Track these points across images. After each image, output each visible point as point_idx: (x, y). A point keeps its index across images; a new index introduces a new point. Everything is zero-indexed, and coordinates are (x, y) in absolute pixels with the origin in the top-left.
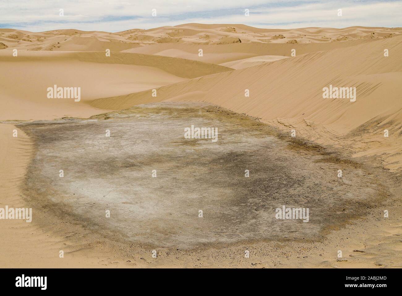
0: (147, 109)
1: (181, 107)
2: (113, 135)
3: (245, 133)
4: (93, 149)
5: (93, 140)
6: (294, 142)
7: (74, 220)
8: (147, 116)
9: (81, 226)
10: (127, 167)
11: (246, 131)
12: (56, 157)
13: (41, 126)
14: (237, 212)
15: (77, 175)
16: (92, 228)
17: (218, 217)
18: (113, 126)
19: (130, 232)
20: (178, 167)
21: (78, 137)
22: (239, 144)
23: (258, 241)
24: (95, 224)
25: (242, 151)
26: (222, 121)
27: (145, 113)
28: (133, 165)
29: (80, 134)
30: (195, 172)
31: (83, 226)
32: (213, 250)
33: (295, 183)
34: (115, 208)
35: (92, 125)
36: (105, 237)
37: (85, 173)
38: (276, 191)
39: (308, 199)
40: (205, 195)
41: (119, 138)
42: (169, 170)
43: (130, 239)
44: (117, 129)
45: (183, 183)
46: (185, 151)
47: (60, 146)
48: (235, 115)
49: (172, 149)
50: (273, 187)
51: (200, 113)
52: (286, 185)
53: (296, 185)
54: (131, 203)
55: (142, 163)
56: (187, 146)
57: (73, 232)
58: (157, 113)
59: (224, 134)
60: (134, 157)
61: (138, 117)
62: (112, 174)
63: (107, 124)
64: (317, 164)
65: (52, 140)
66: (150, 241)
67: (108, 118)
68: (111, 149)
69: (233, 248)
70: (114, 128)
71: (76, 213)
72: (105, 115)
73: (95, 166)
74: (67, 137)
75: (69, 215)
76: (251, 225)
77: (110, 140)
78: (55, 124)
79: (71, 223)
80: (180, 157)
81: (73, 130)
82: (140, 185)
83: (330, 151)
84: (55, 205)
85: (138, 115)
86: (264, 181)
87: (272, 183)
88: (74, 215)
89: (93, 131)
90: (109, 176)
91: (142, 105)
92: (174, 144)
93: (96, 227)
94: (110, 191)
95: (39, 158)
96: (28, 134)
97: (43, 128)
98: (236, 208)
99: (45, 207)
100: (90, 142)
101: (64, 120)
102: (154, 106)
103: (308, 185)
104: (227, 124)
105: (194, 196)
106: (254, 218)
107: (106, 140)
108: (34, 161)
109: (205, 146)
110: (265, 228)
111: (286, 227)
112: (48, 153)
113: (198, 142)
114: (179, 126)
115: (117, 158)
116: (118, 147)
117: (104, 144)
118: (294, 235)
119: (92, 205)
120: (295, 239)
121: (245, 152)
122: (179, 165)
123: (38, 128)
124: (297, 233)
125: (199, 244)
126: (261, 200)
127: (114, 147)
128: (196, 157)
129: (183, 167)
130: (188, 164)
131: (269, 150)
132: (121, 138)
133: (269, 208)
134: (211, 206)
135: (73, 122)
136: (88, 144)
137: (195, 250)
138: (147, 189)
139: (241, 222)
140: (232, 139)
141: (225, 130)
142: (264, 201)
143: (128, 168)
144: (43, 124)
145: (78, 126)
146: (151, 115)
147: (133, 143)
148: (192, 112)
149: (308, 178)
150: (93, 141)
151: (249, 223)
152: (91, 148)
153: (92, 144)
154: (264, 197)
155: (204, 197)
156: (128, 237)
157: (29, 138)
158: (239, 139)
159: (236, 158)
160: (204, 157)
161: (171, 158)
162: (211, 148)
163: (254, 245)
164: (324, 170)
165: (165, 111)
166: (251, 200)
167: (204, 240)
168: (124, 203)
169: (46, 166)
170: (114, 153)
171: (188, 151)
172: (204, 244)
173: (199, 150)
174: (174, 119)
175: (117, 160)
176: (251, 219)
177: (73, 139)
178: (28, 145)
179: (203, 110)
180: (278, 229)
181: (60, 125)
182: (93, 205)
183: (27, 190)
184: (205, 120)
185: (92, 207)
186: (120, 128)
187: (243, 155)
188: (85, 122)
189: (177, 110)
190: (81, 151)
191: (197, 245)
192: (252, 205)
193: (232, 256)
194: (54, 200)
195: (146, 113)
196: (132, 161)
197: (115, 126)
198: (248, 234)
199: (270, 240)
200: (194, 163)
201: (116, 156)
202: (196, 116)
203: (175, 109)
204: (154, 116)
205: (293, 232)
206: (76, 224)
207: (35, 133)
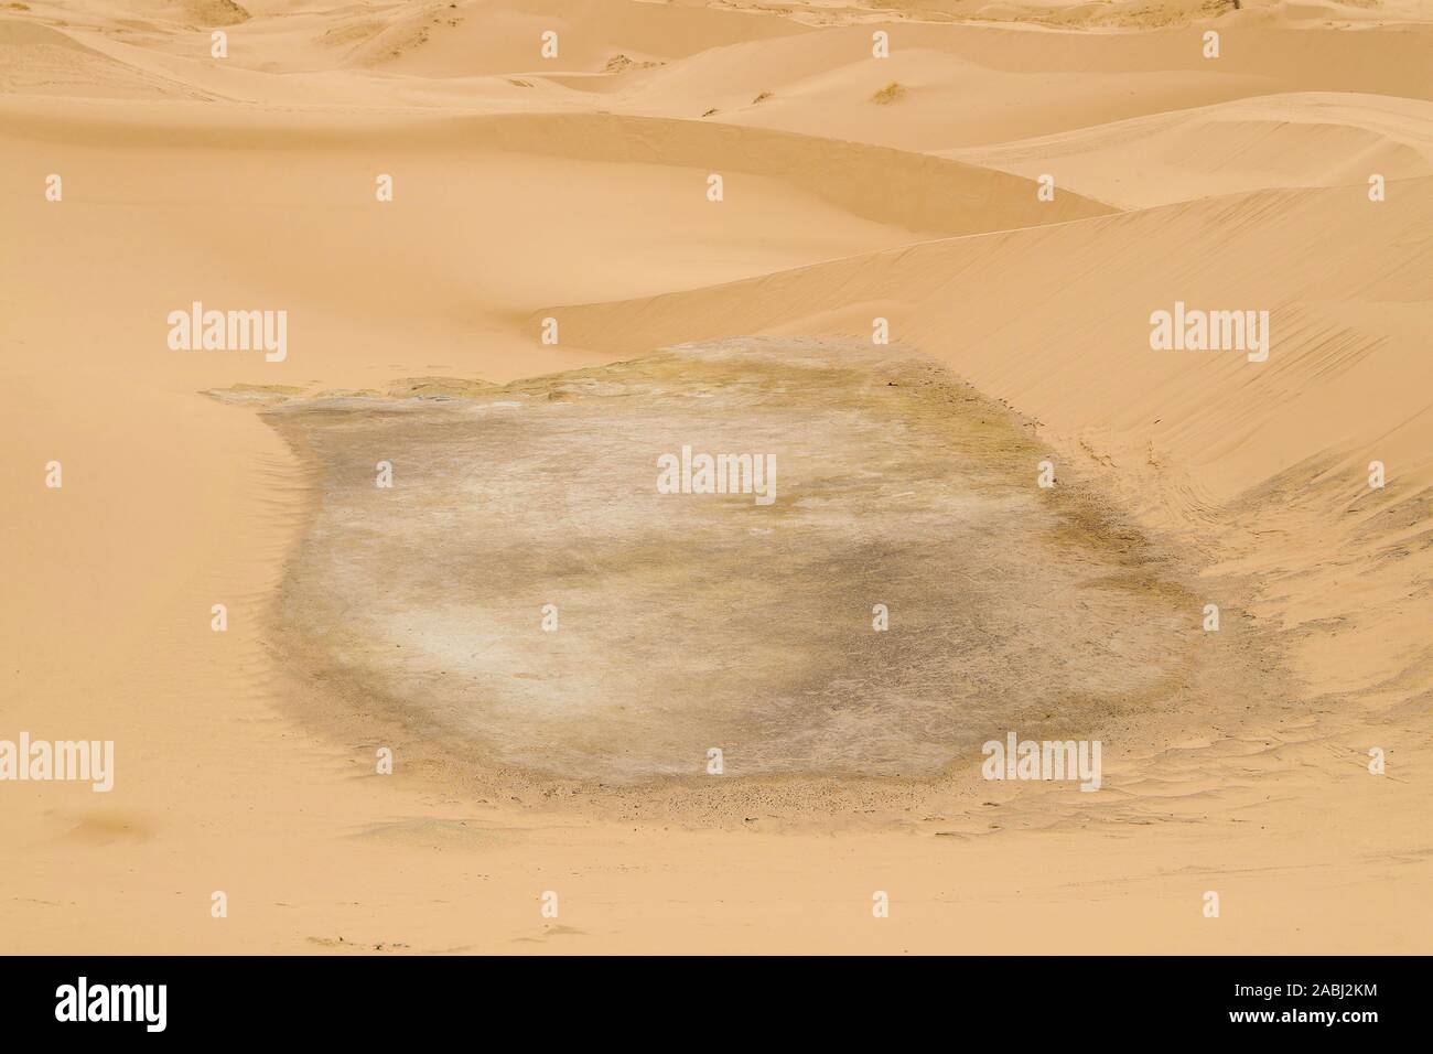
0: (698, 363)
1: (810, 363)
2: (553, 466)
3: (958, 479)
4: (481, 512)
5: (488, 481)
6: (1078, 517)
7: (385, 709)
8: (687, 394)
9: (400, 724)
10: (559, 574)
11: (965, 471)
12: (370, 534)
13: (340, 421)
14: (785, 711)
15: (418, 591)
16: (423, 731)
17: (732, 721)
18: (563, 430)
19: (510, 743)
20: (702, 580)
21: (446, 467)
22: (915, 514)
23: (793, 776)
24: (433, 723)
25: (906, 540)
26: (914, 428)
27: (684, 383)
28: (579, 570)
29: (454, 456)
30: (739, 599)
31: (405, 726)
32: (679, 789)
33: (983, 642)
34: (492, 686)
35: (500, 423)
36: (447, 753)
37: (440, 588)
38: (915, 663)
39: (983, 686)
40: (731, 664)
41: (568, 477)
42: (673, 589)
43: (503, 760)
44: (572, 443)
45: (692, 628)
46: (743, 532)
47: (387, 498)
48: (970, 406)
49: (711, 523)
50: (915, 653)
51: (863, 391)
52: (954, 647)
53: (982, 649)
54: (537, 677)
55: (605, 565)
56: (759, 514)
57: (377, 738)
58: (724, 383)
59: (892, 476)
60: (588, 545)
61: (656, 398)
62: (514, 594)
63: (547, 420)
64: (1081, 593)
65: (366, 477)
66: (548, 766)
67: (559, 395)
68: (532, 513)
69: (727, 790)
70: (564, 437)
71: (394, 694)
72: (556, 379)
73: (473, 567)
74: (414, 467)
75: (375, 697)
76: (797, 742)
77: (537, 484)
78: (383, 413)
79: (376, 717)
80: (720, 550)
81: (436, 442)
82: (577, 629)
83: (1156, 551)
84: (344, 671)
85: (658, 391)
86: (908, 634)
87: (924, 641)
88: (388, 699)
89: (497, 446)
90: (503, 600)
91: (685, 349)
92: (726, 505)
93: (435, 729)
94: (493, 643)
95: (319, 533)
96: (296, 449)
97: (344, 427)
98: (787, 702)
99: (318, 676)
100: (476, 488)
101: (416, 399)
102: (723, 354)
103: (1012, 650)
104: (924, 441)
105: (704, 665)
106: (817, 725)
107: (528, 483)
108: (305, 543)
109: (810, 519)
110: (826, 750)
111: (879, 749)
112: (347, 520)
113: (799, 504)
114: (773, 441)
115: (539, 544)
116: (554, 510)
117: (518, 495)
118: (881, 767)
119: (436, 678)
120: (880, 777)
121: (913, 543)
122: (706, 575)
123: (328, 428)
124: (893, 763)
125: (657, 775)
126: (861, 685)
127: (542, 508)
128: (768, 551)
129: (716, 583)
130: (734, 572)
131: (985, 540)
132: (575, 476)
133: (867, 705)
134: (731, 693)
135: (441, 410)
136: (471, 494)
137: (637, 788)
138: (591, 641)
139: (778, 734)
140: (905, 497)
141: (902, 464)
142: (867, 687)
143: (561, 579)
144: (348, 412)
145: (455, 425)
146: (701, 392)
147: (605, 495)
148: (838, 385)
149: (1024, 632)
150: (485, 486)
151: (798, 737)
152: (475, 508)
153: (480, 496)
154: (878, 677)
155: (728, 669)
156: (500, 754)
157: (298, 463)
158: (925, 498)
159: (879, 560)
160: (792, 552)
161: (694, 551)
162: (825, 526)
163: (777, 786)
164: (1084, 611)
165: (754, 378)
166: (836, 683)
167: (669, 769)
168: (518, 675)
169: (337, 561)
170: (541, 529)
171: (755, 531)
172: (668, 778)
173: (787, 529)
174: (768, 410)
175: (538, 550)
176: (808, 728)
177: (427, 475)
178: (294, 490)
179: (879, 378)
180: (855, 754)
181: (396, 419)
182: (440, 677)
183: (279, 629)
184: (861, 422)
185: (435, 681)
186: (585, 439)
187: (902, 552)
188: (480, 409)
189: (795, 373)
190: (443, 517)
191: (651, 778)
192: (835, 694)
193: (715, 803)
194: (344, 658)
195: (689, 382)
196: (579, 556)
197: (571, 429)
198: (779, 762)
199: (821, 775)
200: (752, 573)
201: (539, 538)
202: (845, 404)
203: (790, 368)
204: (709, 395)
205: (884, 760)
206: (389, 720)
207: (320, 447)
